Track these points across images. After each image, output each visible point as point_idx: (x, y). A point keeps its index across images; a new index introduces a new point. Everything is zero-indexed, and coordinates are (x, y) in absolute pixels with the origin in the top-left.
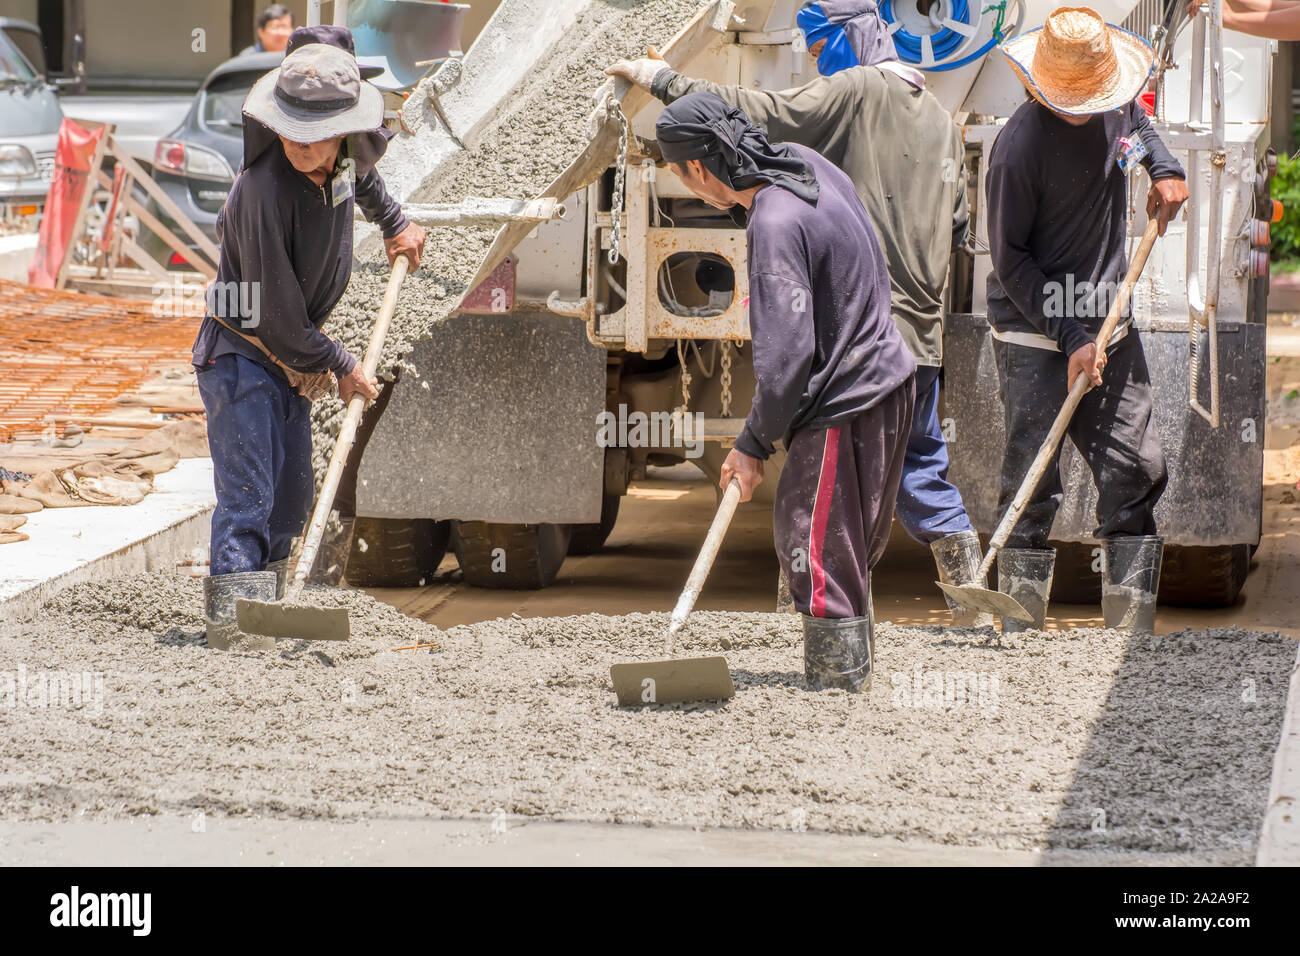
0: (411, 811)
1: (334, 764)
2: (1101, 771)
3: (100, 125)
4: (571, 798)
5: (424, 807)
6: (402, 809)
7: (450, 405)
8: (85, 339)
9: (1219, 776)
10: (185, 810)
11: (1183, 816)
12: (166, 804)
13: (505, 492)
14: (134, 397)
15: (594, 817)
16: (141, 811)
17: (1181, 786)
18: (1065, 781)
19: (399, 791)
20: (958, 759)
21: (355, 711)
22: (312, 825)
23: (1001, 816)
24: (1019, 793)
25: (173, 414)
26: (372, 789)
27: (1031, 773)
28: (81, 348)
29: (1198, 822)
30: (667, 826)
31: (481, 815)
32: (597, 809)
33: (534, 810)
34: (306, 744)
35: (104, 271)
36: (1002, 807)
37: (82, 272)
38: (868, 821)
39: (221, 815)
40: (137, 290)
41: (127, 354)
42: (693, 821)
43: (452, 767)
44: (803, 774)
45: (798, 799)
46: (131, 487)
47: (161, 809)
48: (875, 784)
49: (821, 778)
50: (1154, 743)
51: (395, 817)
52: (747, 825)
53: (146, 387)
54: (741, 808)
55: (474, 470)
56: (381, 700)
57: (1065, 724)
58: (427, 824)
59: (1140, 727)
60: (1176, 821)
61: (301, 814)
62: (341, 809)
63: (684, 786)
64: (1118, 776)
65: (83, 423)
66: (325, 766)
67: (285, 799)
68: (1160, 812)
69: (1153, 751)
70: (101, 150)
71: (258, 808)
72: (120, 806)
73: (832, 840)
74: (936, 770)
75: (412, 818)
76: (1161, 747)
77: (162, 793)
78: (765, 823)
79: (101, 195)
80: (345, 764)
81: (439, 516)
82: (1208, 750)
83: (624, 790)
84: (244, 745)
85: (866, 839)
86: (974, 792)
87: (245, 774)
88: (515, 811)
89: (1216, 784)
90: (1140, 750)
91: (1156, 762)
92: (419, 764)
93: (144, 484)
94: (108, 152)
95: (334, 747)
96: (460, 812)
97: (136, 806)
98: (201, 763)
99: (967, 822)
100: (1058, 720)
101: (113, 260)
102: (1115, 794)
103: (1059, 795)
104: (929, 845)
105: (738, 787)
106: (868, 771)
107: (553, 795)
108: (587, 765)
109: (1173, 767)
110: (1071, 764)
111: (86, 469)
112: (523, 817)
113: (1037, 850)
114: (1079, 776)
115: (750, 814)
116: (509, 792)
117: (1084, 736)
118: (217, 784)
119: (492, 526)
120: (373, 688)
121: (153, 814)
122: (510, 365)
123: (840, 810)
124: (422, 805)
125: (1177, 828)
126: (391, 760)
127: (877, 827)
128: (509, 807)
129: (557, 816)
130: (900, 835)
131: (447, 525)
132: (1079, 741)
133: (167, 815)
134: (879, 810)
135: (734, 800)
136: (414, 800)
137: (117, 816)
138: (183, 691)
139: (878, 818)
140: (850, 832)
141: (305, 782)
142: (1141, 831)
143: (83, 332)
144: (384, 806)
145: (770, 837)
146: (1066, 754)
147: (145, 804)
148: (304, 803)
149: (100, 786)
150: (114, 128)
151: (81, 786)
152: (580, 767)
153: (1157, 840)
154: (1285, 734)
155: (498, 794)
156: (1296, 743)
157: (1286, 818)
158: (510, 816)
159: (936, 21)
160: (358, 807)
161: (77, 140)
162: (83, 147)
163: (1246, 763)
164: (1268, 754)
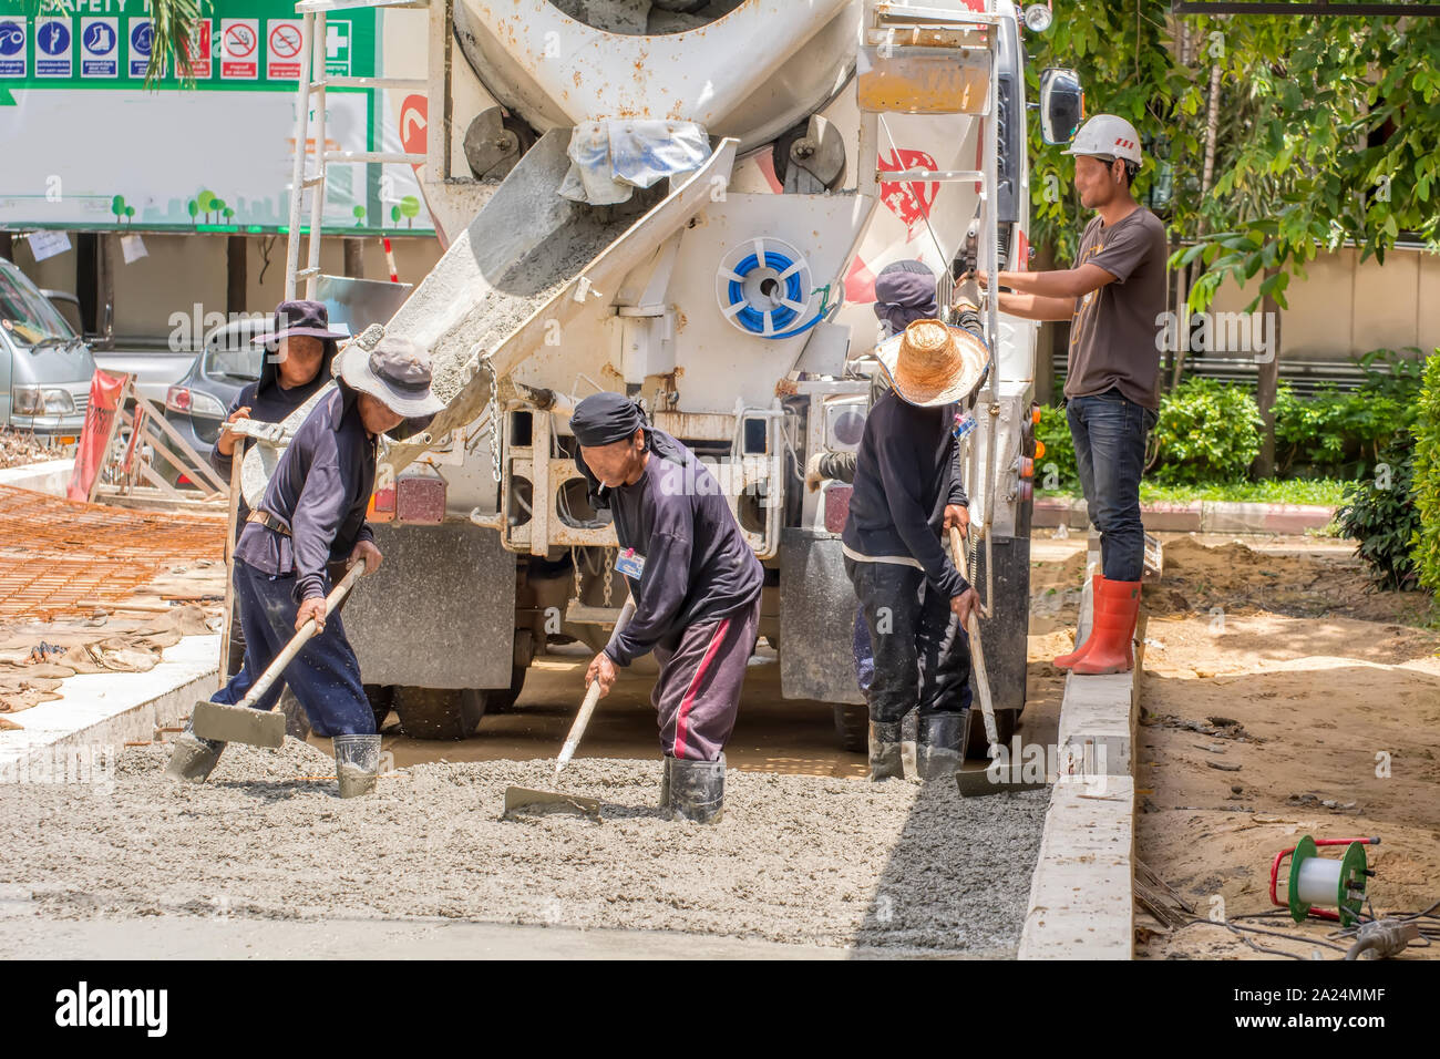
0: (359, 913)
1: (299, 876)
2: (898, 885)
3: (123, 374)
4: (484, 904)
5: (370, 911)
6: (351, 912)
7: (394, 596)
8: (110, 542)
9: (990, 890)
10: (182, 912)
11: (962, 921)
12: (167, 907)
13: (436, 664)
14: (148, 587)
15: (502, 919)
16: (148, 912)
17: (960, 897)
18: (870, 893)
19: (350, 898)
20: (787, 875)
21: (317, 835)
22: (282, 924)
23: (819, 921)
24: (834, 902)
25: (178, 601)
26: (328, 896)
27: (844, 886)
28: (107, 549)
29: (973, 926)
30: (559, 926)
31: (414, 917)
32: (504, 913)
33: (455, 914)
34: (277, 861)
35: (126, 488)
36: (820, 913)
37: (109, 489)
38: (715, 924)
39: (210, 915)
40: (152, 504)
41: (143, 553)
42: (579, 923)
43: (391, 879)
44: (665, 887)
45: (662, 906)
46: (143, 658)
47: (164, 911)
48: (721, 895)
49: (680, 890)
50: (940, 864)
51: (346, 918)
52: (621, 927)
53: (156, 581)
54: (617, 913)
55: (411, 647)
56: (337, 826)
57: (871, 849)
58: (371, 924)
59: (929, 851)
60: (956, 925)
61: (273, 916)
62: (304, 912)
63: (572, 895)
64: (911, 889)
65: (108, 608)
66: (292, 878)
67: (261, 904)
68: (943, 918)
69: (939, 870)
70: (125, 394)
71: (240, 910)
72: (132, 909)
73: (688, 938)
74: (769, 883)
75: (359, 919)
76: (945, 867)
77: (165, 899)
78: (636, 925)
79: (125, 429)
80: (309, 876)
81: (384, 682)
82: (981, 870)
83: (526, 898)
84: (229, 861)
85: (714, 938)
86: (799, 901)
87: (230, 884)
88: (440, 914)
89: (987, 896)
90: (929, 869)
91: (941, 878)
92: (366, 877)
93: (155, 656)
94: (130, 396)
95: (299, 863)
96: (397, 914)
97: (144, 909)
98: (195, 875)
99: (793, 925)
100: (865, 846)
101: (133, 479)
102: (909, 904)
103: (864, 904)
104: (763, 943)
105: (615, 896)
106: (716, 885)
107: (471, 901)
108: (496, 879)
109: (954, 883)
110: (875, 880)
111: (110, 644)
112: (446, 919)
113: (847, 947)
114: (882, 890)
115: (624, 918)
116: (436, 899)
117: (885, 858)
118: (208, 892)
119: (425, 691)
120: (329, 816)
121: (158, 915)
122: (441, 565)
123: (693, 916)
124: (367, 908)
125: (956, 931)
126: (344, 873)
127: (722, 928)
128: (436, 911)
129: (473, 919)
130: (740, 936)
131: (390, 689)
132: (881, 861)
133: (168, 916)
134: (724, 915)
135: (612, 907)
136: (361, 905)
137: (129, 916)
138: (181, 818)
139: (724, 921)
140: (701, 932)
141: (276, 890)
142: (929, 933)
143: (109, 536)
144: (338, 910)
145: (639, 936)
146: (871, 872)
147: (151, 907)
148: (277, 906)
149: (116, 892)
150: (135, 377)
151: (102, 893)
152: (491, 880)
153: (941, 940)
154: (1041, 858)
155: (427, 901)
156: (1050, 865)
157: (1041, 924)
158: (437, 918)
159: (776, 302)
160: (318, 910)
161: (106, 386)
162: (110, 391)
163: (1011, 879)
164: (1028, 872)
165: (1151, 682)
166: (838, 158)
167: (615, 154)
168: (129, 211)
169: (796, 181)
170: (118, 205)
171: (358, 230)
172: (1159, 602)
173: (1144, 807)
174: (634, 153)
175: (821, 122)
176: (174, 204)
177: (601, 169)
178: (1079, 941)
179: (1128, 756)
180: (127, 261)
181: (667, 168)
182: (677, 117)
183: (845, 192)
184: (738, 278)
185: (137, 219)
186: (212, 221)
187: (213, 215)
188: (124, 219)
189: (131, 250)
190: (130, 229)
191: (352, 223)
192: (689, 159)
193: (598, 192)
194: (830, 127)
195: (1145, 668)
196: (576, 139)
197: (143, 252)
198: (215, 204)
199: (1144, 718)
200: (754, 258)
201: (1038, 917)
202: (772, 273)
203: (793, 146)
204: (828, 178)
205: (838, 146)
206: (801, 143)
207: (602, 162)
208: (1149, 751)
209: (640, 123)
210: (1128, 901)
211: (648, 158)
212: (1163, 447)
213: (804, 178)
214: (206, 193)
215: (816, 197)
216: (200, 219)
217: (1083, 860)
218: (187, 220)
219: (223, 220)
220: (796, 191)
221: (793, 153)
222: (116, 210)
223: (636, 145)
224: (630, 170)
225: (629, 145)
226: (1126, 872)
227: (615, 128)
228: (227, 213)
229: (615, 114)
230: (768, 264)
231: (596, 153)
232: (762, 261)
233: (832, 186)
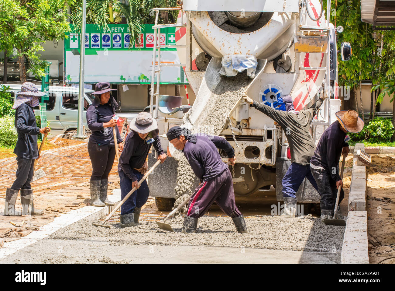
0: (185, 244)
2: (312, 237)
3: (124, 118)
4: (215, 242)
5: (188, 243)
6: (184, 244)
9: (333, 238)
10: (144, 244)
12: (140, 243)
15: (219, 246)
16: (136, 244)
17: (327, 240)
20: (286, 234)
24: (297, 241)
26: (178, 240)
27: (299, 237)
29: (329, 247)
30: (232, 247)
31: (199, 245)
33: (208, 244)
39: (150, 245)
42: (237, 246)
51: (183, 245)
58: (188, 246)
59: (318, 229)
60: (325, 247)
61: (165, 244)
62: (172, 244)
64: (315, 238)
67: (162, 242)
69: (321, 233)
70: (125, 123)
71: (157, 243)
75: (186, 245)
76: (322, 233)
77: (139, 241)
79: (124, 131)
82: (331, 233)
85: (269, 250)
88: (205, 244)
89: (333, 239)
90: (319, 233)
91: (322, 235)
94: (126, 123)
96: (194, 244)
97: (135, 243)
100: (303, 228)
107: (211, 242)
109: (325, 236)
128: (203, 244)
129: (212, 245)
132: (308, 232)
133: (141, 245)
136: (186, 242)
137: (131, 245)
144: (180, 243)
146: (305, 234)
148: (166, 242)
150: (127, 118)
154: (346, 230)
155: (201, 241)
156: (348, 232)
157: (347, 245)
158: (204, 245)
159: (274, 100)
160: (175, 243)
161: (120, 121)
162: (121, 122)
163: (338, 236)
164: (342, 234)
165: (369, 189)
166: (289, 64)
167: (233, 63)
168: (124, 79)
169: (279, 70)
170: (122, 78)
171: (179, 83)
172: (370, 170)
173: (369, 219)
174: (238, 63)
175: (285, 55)
176: (135, 77)
177: (230, 67)
178: (356, 249)
179: (365, 206)
180: (124, 91)
181: (246, 67)
182: (249, 54)
183: (291, 73)
184: (264, 95)
185: (126, 81)
186: (144, 81)
187: (144, 80)
188: (123, 81)
189: (125, 88)
190: (125, 83)
191: (177, 81)
192: (252, 65)
193: (229, 73)
194: (288, 56)
195: (368, 186)
196: (223, 60)
197: (128, 89)
198: (145, 77)
199: (367, 198)
200: (268, 89)
201: (346, 244)
202: (273, 93)
203: (278, 61)
204: (287, 69)
205: (289, 61)
206: (280, 60)
207: (230, 66)
208: (369, 205)
209: (239, 56)
210: (367, 240)
211: (241, 65)
212: (370, 134)
213: (281, 69)
214: (142, 75)
215: (284, 74)
216: (141, 81)
217: (356, 230)
218: (138, 81)
219: (146, 81)
220: (279, 73)
221: (278, 63)
222: (121, 79)
223: (238, 61)
224: (237, 67)
225: (237, 61)
226: (366, 233)
227: (233, 57)
228: (148, 80)
229: (233, 53)
230: (272, 91)
231: (228, 63)
232: (270, 90)
233: (288, 71)
